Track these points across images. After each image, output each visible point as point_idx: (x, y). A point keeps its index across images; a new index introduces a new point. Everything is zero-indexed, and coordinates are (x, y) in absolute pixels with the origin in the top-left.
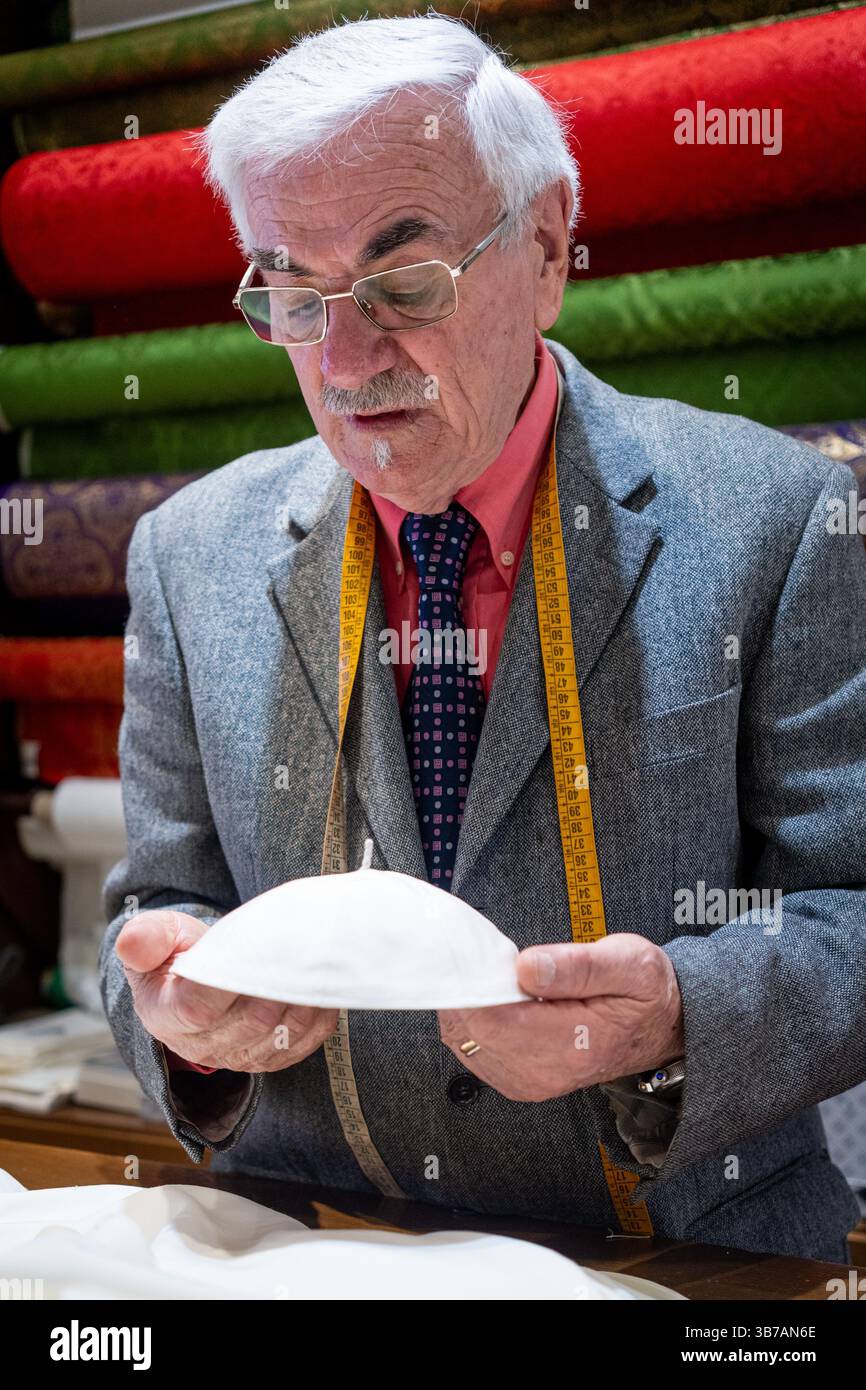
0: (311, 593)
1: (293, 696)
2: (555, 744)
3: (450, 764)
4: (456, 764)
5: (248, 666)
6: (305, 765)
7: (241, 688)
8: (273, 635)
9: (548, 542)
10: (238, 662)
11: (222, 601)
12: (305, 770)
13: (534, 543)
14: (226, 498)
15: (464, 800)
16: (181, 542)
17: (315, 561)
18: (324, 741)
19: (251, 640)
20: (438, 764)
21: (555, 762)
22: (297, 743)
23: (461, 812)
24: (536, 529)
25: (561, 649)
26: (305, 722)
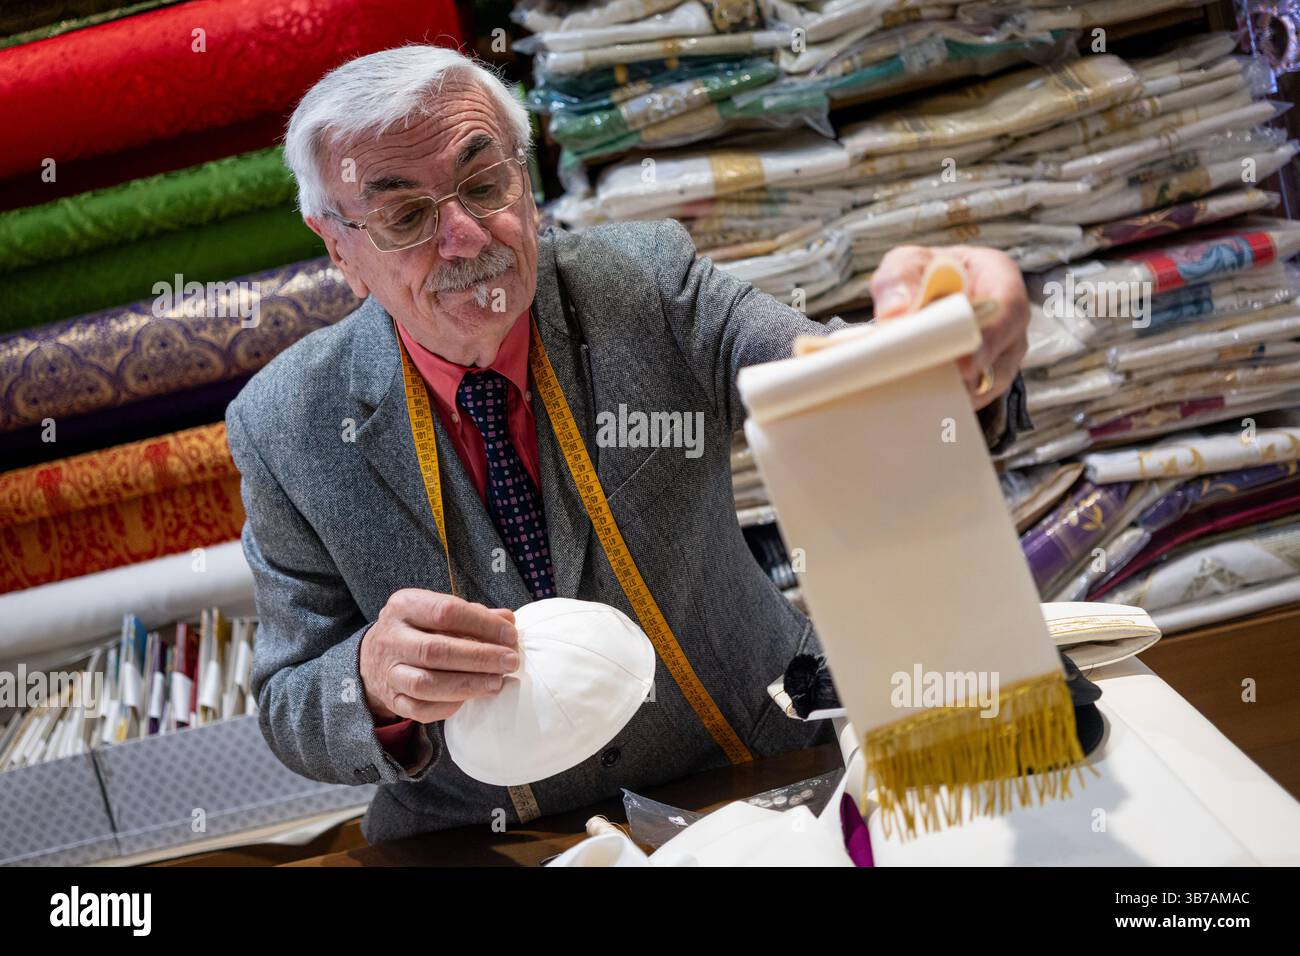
0: (395, 453)
1: (401, 529)
2: (594, 522)
3: (537, 555)
4: (541, 553)
5: (363, 516)
6: (427, 577)
7: (363, 533)
8: (371, 487)
9: (548, 384)
10: (354, 514)
11: (326, 471)
12: (428, 581)
13: (539, 386)
14: (298, 389)
15: (552, 576)
16: (274, 430)
17: (390, 428)
18: (435, 557)
19: (357, 495)
20: (529, 557)
21: (598, 533)
22: (416, 562)
23: (553, 584)
24: (536, 375)
25: (579, 455)
26: (416, 546)
